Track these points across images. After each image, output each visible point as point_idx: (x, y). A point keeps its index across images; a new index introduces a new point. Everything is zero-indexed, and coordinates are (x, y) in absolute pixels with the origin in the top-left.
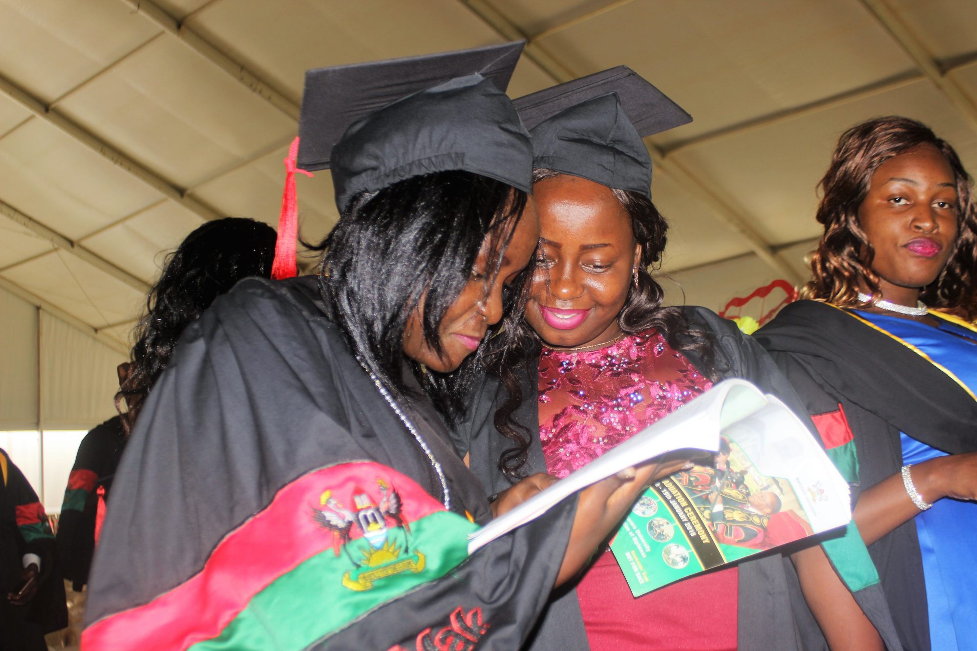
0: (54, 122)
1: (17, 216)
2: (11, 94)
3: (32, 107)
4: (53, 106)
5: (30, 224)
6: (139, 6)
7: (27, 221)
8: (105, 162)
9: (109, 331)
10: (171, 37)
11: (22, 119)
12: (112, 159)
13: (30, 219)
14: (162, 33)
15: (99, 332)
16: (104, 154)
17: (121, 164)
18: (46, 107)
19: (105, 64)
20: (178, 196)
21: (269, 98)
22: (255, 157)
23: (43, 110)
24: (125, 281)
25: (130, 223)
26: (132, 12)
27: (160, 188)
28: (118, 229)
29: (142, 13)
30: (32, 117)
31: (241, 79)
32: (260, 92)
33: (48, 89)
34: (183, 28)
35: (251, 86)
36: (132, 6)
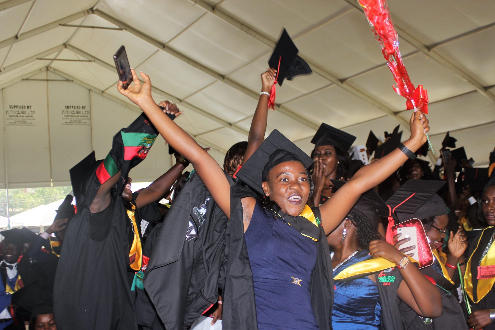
0: (167, 52)
1: (157, 91)
2: (148, 42)
3: (157, 46)
4: (166, 45)
5: (163, 93)
6: (195, 2)
7: (161, 92)
8: (190, 66)
9: (200, 136)
10: (210, 14)
11: (155, 51)
12: (193, 65)
13: (163, 92)
14: (207, 12)
15: (196, 137)
16: (189, 63)
17: (197, 67)
18: (163, 46)
19: (185, 26)
20: (222, 79)
21: (254, 36)
22: (252, 61)
23: (162, 47)
24: (204, 115)
25: (203, 91)
26: (193, 5)
27: (214, 76)
28: (199, 93)
29: (197, 5)
30: (158, 50)
31: (242, 29)
32: (250, 34)
33: (164, 39)
34: (215, 10)
35: (246, 32)
36: (193, 3)
